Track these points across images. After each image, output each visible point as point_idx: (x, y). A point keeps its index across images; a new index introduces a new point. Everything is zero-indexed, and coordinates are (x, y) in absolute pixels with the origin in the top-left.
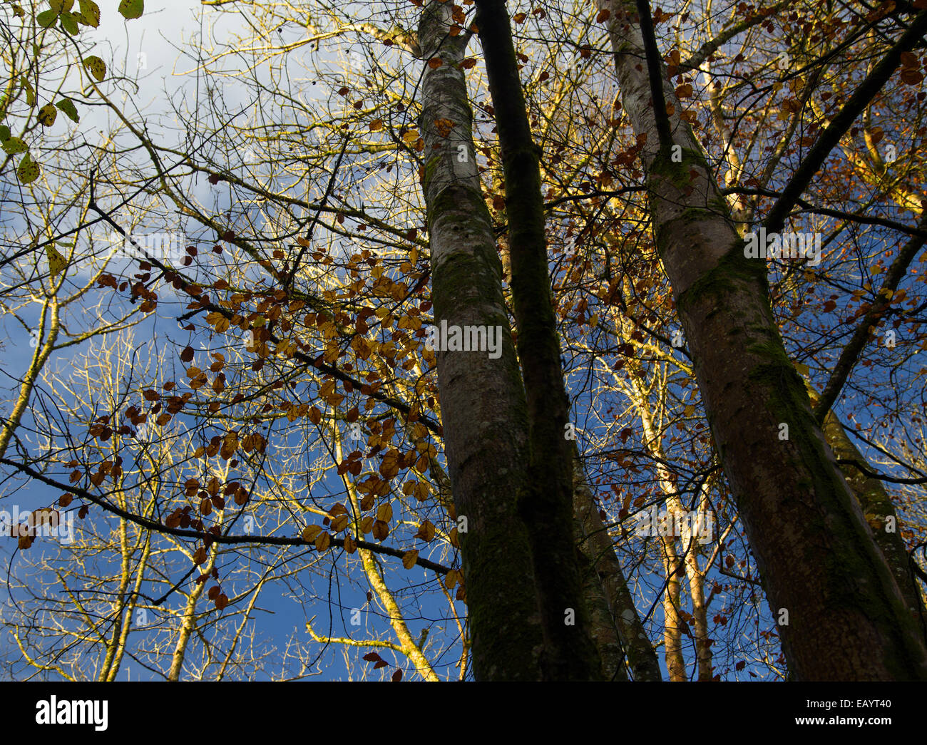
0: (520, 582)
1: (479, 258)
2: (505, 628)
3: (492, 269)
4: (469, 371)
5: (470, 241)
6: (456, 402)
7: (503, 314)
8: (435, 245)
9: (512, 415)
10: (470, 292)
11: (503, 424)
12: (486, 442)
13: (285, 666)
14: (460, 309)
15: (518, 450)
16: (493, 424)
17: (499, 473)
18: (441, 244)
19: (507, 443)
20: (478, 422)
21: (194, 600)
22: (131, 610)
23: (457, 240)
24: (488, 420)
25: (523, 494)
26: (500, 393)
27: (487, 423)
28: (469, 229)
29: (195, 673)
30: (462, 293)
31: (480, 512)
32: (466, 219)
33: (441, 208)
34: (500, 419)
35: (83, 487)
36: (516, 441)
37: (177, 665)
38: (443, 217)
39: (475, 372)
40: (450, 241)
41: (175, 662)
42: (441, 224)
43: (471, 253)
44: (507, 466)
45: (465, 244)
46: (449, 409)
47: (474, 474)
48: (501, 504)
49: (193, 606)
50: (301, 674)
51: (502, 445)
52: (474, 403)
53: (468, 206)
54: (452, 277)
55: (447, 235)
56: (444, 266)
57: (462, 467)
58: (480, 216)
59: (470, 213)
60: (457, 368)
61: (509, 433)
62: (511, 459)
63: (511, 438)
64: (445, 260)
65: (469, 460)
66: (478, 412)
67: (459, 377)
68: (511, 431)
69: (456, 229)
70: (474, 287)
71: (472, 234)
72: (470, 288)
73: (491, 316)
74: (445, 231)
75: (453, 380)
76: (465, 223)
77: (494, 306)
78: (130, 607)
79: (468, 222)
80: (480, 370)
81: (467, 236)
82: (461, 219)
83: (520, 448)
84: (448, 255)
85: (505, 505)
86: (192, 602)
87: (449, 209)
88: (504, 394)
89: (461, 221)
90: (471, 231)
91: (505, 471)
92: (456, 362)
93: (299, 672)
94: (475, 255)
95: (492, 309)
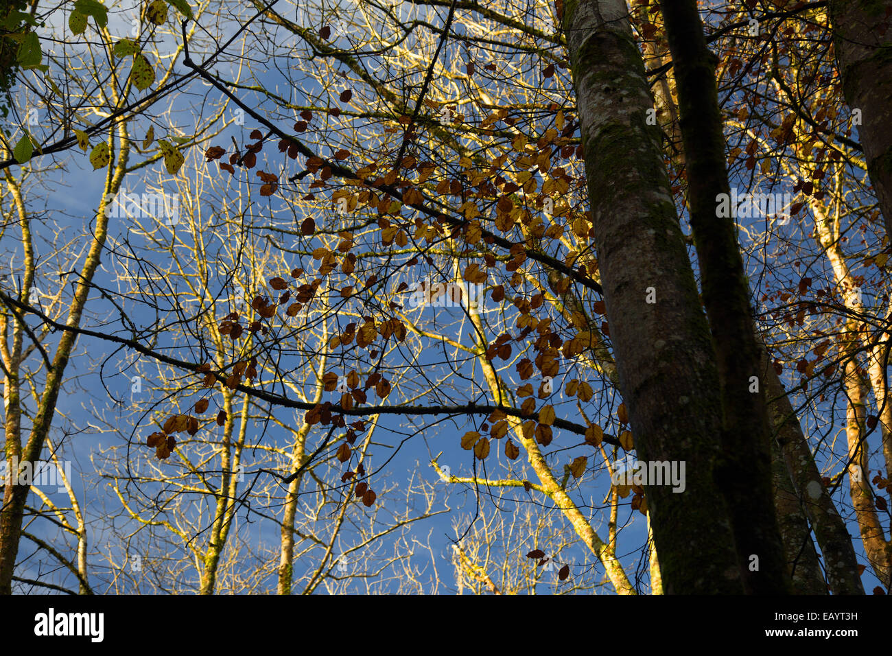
0: (712, 531)
1: (637, 129)
2: (700, 581)
3: (653, 141)
4: (637, 277)
5: (625, 106)
6: (625, 314)
7: (669, 200)
8: (584, 111)
9: (689, 331)
10: (630, 175)
11: (679, 342)
12: (663, 364)
13: (408, 504)
14: (621, 198)
15: (698, 374)
16: (669, 343)
17: (680, 402)
18: (592, 110)
19: (687, 366)
20: (652, 340)
21: (303, 436)
22: (238, 456)
23: (611, 106)
24: (662, 337)
25: (719, 463)
26: (674, 304)
27: (661, 343)
28: (622, 89)
29: (309, 513)
30: (621, 176)
31: (662, 446)
32: (618, 76)
33: (587, 62)
34: (676, 337)
35: (199, 362)
36: (695, 363)
37: (291, 510)
38: (590, 74)
39: (644, 279)
40: (601, 108)
41: (288, 507)
42: (589, 84)
43: (627, 123)
44: (689, 394)
45: (619, 112)
46: (618, 321)
47: (652, 402)
48: (684, 439)
49: (303, 443)
50: (427, 513)
51: (681, 368)
52: (645, 317)
53: (619, 58)
54: (607, 155)
55: (598, 98)
56: (597, 140)
57: (637, 392)
58: (634, 70)
59: (622, 67)
60: (622, 272)
61: (687, 354)
62: (691, 386)
63: (690, 360)
64: (598, 132)
65: (645, 385)
66: (651, 327)
67: (626, 284)
68: (690, 351)
69: (607, 90)
70: (634, 169)
71: (627, 96)
72: (629, 171)
73: (656, 205)
74: (596, 93)
75: (620, 287)
76: (617, 81)
77: (659, 191)
78: (237, 453)
79: (620, 80)
80: (649, 276)
81: (621, 100)
82: (611, 77)
83: (701, 371)
84: (600, 125)
85: (689, 440)
86: (301, 439)
87: (598, 63)
88: (677, 305)
89: (613, 79)
90: (624, 92)
91: (685, 399)
92: (621, 265)
93: (425, 510)
94: (633, 125)
95: (657, 195)
